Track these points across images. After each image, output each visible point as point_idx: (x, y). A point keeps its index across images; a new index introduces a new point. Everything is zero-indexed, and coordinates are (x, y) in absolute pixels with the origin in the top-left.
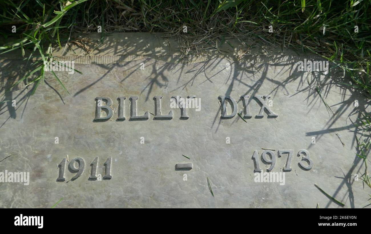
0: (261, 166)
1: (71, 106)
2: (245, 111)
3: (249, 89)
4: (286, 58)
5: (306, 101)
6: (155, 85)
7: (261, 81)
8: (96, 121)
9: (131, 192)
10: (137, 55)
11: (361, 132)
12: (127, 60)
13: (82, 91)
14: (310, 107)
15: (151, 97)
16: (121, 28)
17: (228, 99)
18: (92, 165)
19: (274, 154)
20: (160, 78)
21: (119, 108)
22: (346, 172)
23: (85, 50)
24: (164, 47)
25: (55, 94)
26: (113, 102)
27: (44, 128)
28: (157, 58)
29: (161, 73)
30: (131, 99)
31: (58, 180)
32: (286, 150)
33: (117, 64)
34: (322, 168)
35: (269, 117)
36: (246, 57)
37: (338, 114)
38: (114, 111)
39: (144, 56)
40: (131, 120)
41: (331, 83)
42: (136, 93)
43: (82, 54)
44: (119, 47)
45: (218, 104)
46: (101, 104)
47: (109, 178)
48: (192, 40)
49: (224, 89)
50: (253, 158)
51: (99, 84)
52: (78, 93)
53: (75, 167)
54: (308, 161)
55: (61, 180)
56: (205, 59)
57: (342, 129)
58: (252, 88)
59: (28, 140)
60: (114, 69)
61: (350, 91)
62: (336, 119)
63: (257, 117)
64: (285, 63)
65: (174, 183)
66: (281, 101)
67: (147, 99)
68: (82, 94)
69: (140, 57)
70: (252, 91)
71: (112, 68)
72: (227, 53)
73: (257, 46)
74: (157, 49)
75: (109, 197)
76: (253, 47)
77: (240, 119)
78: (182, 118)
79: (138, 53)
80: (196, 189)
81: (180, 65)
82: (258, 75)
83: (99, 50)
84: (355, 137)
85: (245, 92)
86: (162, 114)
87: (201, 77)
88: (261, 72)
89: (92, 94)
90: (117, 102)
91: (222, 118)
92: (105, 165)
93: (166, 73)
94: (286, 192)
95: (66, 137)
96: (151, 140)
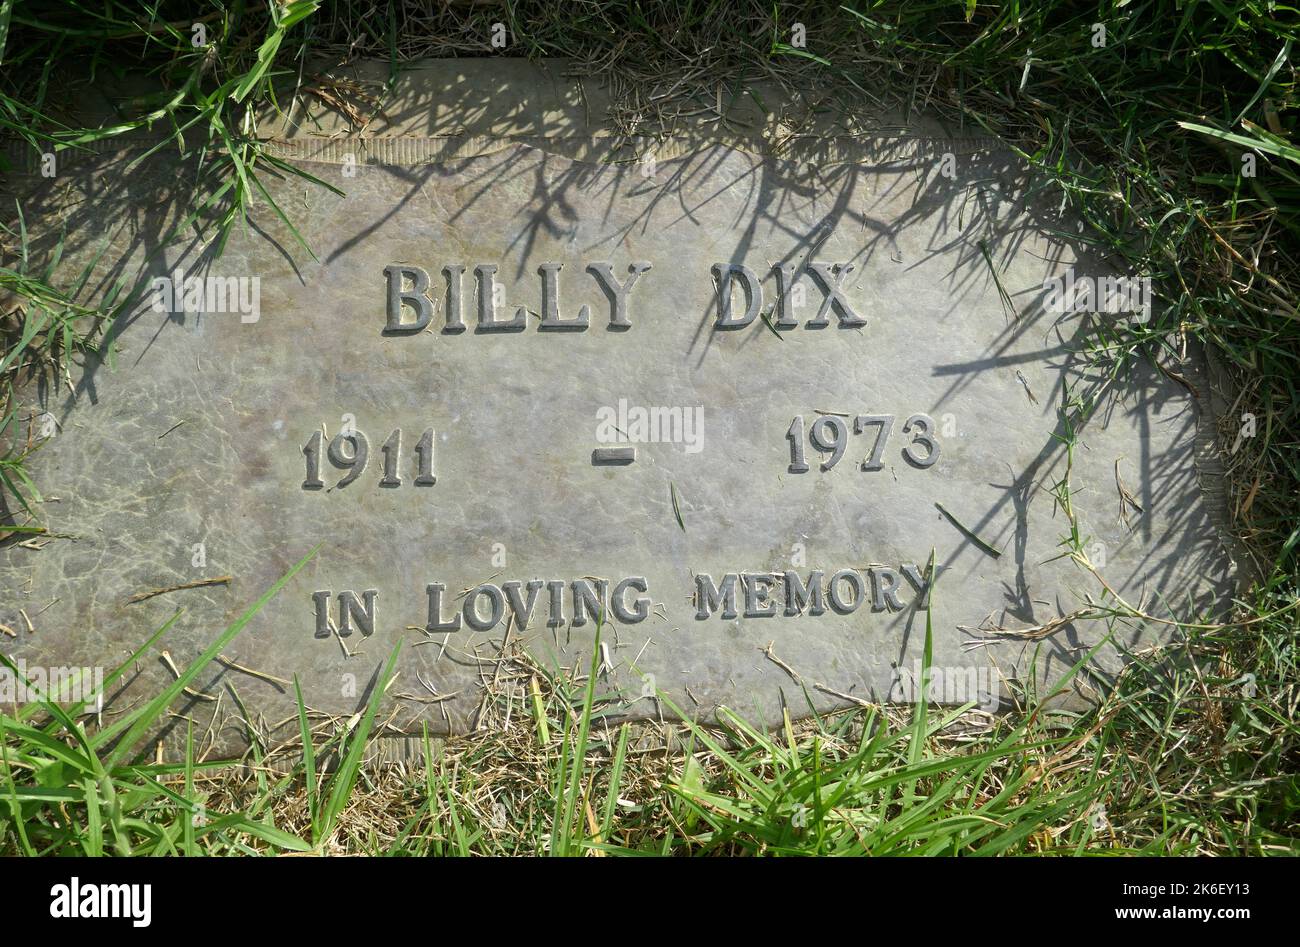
0: (810, 457)
1: (322, 290)
2: (780, 308)
3: (795, 243)
4: (912, 147)
5: (947, 280)
6: (541, 231)
7: (832, 219)
8: (387, 333)
9: (485, 517)
10: (494, 138)
11: (1079, 368)
12: (467, 150)
13: (347, 246)
14: (955, 298)
15: (532, 267)
16: (444, 43)
17: (738, 273)
18: (386, 449)
19: (846, 424)
20: (554, 211)
21: (449, 297)
22: (1018, 471)
23: (348, 117)
24: (569, 111)
25: (276, 255)
26: (433, 280)
27: (259, 353)
28: (546, 145)
29: (559, 196)
30: (479, 273)
31: (306, 486)
32: (877, 416)
33: (437, 166)
34: (962, 461)
35: (843, 325)
36: (801, 146)
38: (436, 306)
39: (513, 138)
40: (480, 330)
41: (1025, 226)
42: (492, 255)
43: (338, 133)
44: (442, 109)
45: (711, 287)
46: (405, 287)
47: (430, 483)
48: (650, 85)
49: (732, 241)
50: (790, 437)
51: (391, 227)
52: (337, 253)
53: (346, 454)
54: (928, 444)
55: (312, 484)
56: (679, 150)
57: (1033, 357)
58: (804, 240)
59: (221, 382)
60: (431, 182)
61: (1076, 248)
62: (1021, 332)
63: (810, 326)
64: (906, 162)
65: (589, 496)
66: (881, 281)
67: (521, 271)
68: (347, 255)
69: (503, 145)
70: (805, 251)
71: (424, 180)
72: (744, 127)
73: (836, 104)
74: (549, 117)
75: (431, 527)
76: (820, 112)
77: (767, 331)
78: (616, 327)
79: (496, 129)
80: (642, 511)
81: (613, 167)
82: (827, 202)
83: (384, 118)
84: (1062, 380)
85: (786, 252)
86: (562, 317)
87: (669, 208)
88: (835, 191)
89: (375, 257)
90: (443, 280)
91: (719, 327)
92: (418, 449)
93: (571, 193)
94: (862, 520)
95: (317, 375)
96: (531, 385)
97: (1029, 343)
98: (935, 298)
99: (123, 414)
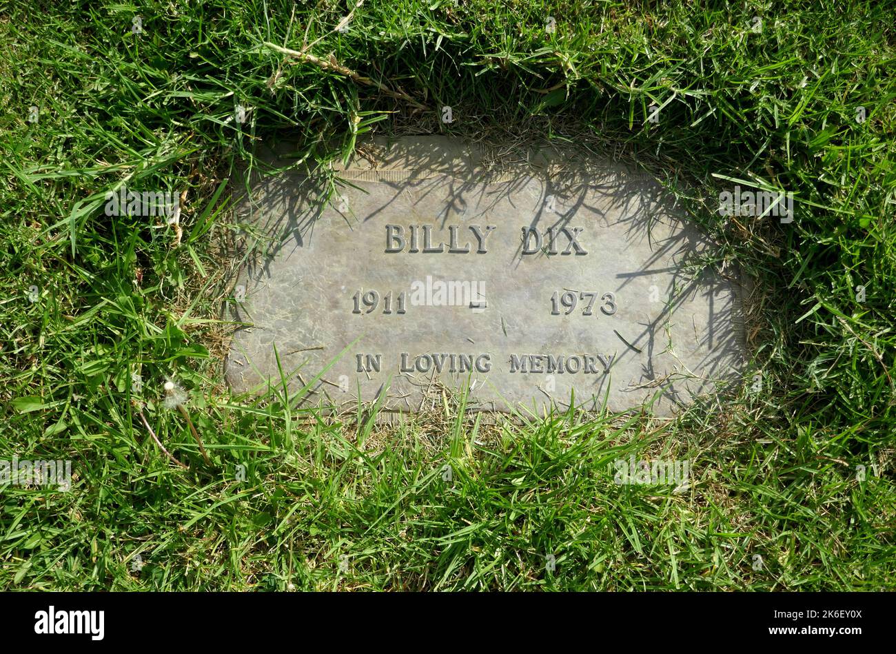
0: (560, 308)
1: (361, 233)
2: (550, 246)
3: (559, 218)
4: (612, 178)
5: (625, 236)
6: (451, 210)
7: (575, 208)
8: (386, 252)
9: (425, 327)
10: (432, 171)
11: (682, 275)
12: (421, 176)
13: (371, 216)
14: (628, 244)
15: (446, 226)
16: (410, 129)
17: (533, 231)
18: (386, 298)
19: (577, 295)
20: (457, 202)
21: (412, 238)
22: (652, 319)
23: (371, 162)
24: (464, 158)
25: (342, 219)
26: (405, 231)
27: (335, 258)
28: (454, 174)
29: (459, 196)
30: (424, 228)
31: (354, 312)
32: (590, 292)
33: (409, 183)
34: (627, 313)
35: (578, 254)
36: (562, 176)
37: (661, 252)
38: (407, 242)
39: (440, 171)
40: (425, 252)
41: (661, 213)
42: (430, 220)
43: (366, 168)
44: (410, 157)
45: (521, 236)
46: (394, 233)
47: (403, 313)
48: (498, 149)
49: (531, 217)
50: (552, 300)
51: (389, 208)
52: (367, 219)
53: (370, 300)
54: (612, 305)
55: (356, 312)
56: (510, 177)
57: (661, 271)
58: (563, 217)
59: (321, 270)
60: (405, 190)
61: (683, 223)
62: (656, 259)
63: (563, 254)
64: (610, 185)
65: (467, 321)
66: (595, 235)
67: (442, 227)
68: (371, 219)
69: (435, 174)
70: (564, 221)
71: (402, 189)
72: (539, 167)
73: (579, 158)
74: (456, 161)
75: (403, 331)
76: (573, 160)
77: (545, 256)
78: (480, 252)
79: (433, 167)
80: (490, 327)
81: (481, 185)
82: (574, 201)
83: (385, 161)
84: (673, 282)
85: (555, 222)
86: (458, 247)
87: (504, 203)
88: (577, 196)
89: (382, 220)
90: (410, 230)
91: (524, 253)
92: (399, 299)
93: (464, 195)
94: (582, 336)
95: (358, 268)
96: (445, 274)
97: (659, 265)
98: (618, 243)
99: (282, 281)
